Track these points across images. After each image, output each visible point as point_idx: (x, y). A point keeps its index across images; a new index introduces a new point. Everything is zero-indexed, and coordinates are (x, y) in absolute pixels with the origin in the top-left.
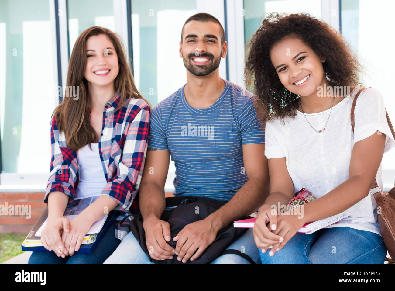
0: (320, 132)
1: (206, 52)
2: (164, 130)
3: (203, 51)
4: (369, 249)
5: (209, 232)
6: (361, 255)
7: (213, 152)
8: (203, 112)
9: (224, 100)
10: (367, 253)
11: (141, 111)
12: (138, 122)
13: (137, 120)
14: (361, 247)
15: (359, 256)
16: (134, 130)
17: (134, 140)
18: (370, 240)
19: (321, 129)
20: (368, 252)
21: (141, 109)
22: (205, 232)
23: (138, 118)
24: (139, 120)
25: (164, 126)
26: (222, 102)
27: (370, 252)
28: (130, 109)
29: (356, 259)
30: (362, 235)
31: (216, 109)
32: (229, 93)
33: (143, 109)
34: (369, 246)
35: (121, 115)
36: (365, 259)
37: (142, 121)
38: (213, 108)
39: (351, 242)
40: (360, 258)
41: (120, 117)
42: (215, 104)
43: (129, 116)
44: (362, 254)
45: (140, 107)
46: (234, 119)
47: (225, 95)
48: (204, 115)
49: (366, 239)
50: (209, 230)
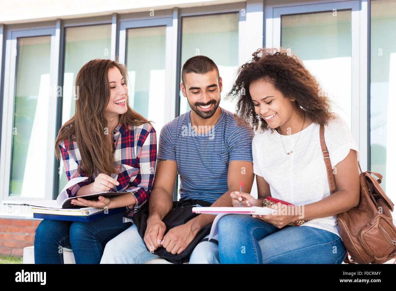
0: (288, 154)
4: (321, 242)
5: (188, 235)
6: (312, 245)
9: (219, 127)
10: (318, 245)
12: (148, 145)
13: (147, 144)
14: (313, 240)
15: (310, 246)
16: (145, 153)
17: (148, 162)
18: (323, 236)
19: (289, 152)
20: (320, 245)
21: (149, 133)
22: (185, 236)
23: (147, 142)
25: (173, 143)
26: (217, 129)
27: (322, 244)
28: (138, 133)
29: (306, 248)
30: (317, 231)
32: (224, 120)
34: (322, 240)
35: (131, 139)
36: (317, 249)
37: (151, 144)
39: (304, 234)
40: (311, 247)
41: (131, 140)
43: (139, 140)
44: (314, 245)
45: (148, 131)
46: (224, 140)
47: (220, 122)
48: (202, 140)
49: (320, 234)
50: (188, 233)
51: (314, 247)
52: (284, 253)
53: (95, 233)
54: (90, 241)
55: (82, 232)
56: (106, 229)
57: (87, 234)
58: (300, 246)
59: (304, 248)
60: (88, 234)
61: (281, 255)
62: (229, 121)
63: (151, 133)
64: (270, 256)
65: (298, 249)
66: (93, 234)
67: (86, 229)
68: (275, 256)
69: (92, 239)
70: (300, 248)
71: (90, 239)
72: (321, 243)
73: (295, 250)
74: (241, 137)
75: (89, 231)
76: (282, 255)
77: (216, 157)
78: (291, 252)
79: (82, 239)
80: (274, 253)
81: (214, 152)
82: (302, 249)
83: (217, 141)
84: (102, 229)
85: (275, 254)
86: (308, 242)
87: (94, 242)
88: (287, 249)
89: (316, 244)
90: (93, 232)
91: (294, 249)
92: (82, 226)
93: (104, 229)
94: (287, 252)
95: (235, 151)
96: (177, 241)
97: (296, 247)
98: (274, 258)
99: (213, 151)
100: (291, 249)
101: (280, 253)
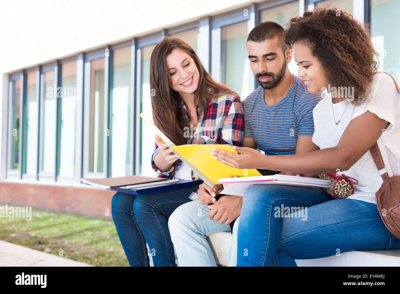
1: (267, 72)
2: (248, 122)
3: (264, 71)
5: (236, 207)
7: (281, 145)
8: (271, 109)
9: (289, 98)
11: (233, 103)
20: (366, 220)
21: (232, 102)
23: (232, 110)
24: (234, 112)
25: (247, 119)
26: (288, 100)
30: (364, 205)
31: (282, 106)
32: (295, 90)
33: (234, 102)
34: (369, 214)
35: (213, 111)
37: (236, 113)
38: (279, 105)
41: (212, 113)
42: (281, 101)
44: (357, 220)
45: (231, 100)
46: (293, 113)
47: (291, 93)
48: (272, 112)
49: (368, 208)
50: (237, 205)
51: (357, 222)
52: (317, 228)
53: (154, 206)
54: (149, 214)
55: (141, 206)
56: (168, 203)
57: (145, 207)
58: (338, 221)
59: (343, 223)
60: (147, 208)
61: (312, 230)
62: (300, 92)
63: (235, 102)
64: (299, 231)
65: (336, 224)
66: (153, 208)
67: (145, 203)
68: (306, 231)
69: (151, 211)
70: (338, 223)
71: (149, 212)
72: (367, 218)
73: (331, 225)
74: (307, 109)
75: (148, 204)
76: (314, 230)
77: (285, 130)
78: (326, 227)
79: (142, 212)
80: (305, 227)
81: (283, 125)
82: (341, 224)
83: (286, 113)
84: (163, 203)
85: (305, 229)
86: (349, 217)
87: (154, 215)
88: (321, 224)
89: (360, 219)
90: (153, 205)
91: (330, 223)
92: (141, 200)
93: (165, 203)
94: (321, 227)
95: (302, 125)
96: (224, 212)
97: (333, 222)
98: (304, 232)
99: (281, 124)
100: (327, 223)
101: (313, 228)
